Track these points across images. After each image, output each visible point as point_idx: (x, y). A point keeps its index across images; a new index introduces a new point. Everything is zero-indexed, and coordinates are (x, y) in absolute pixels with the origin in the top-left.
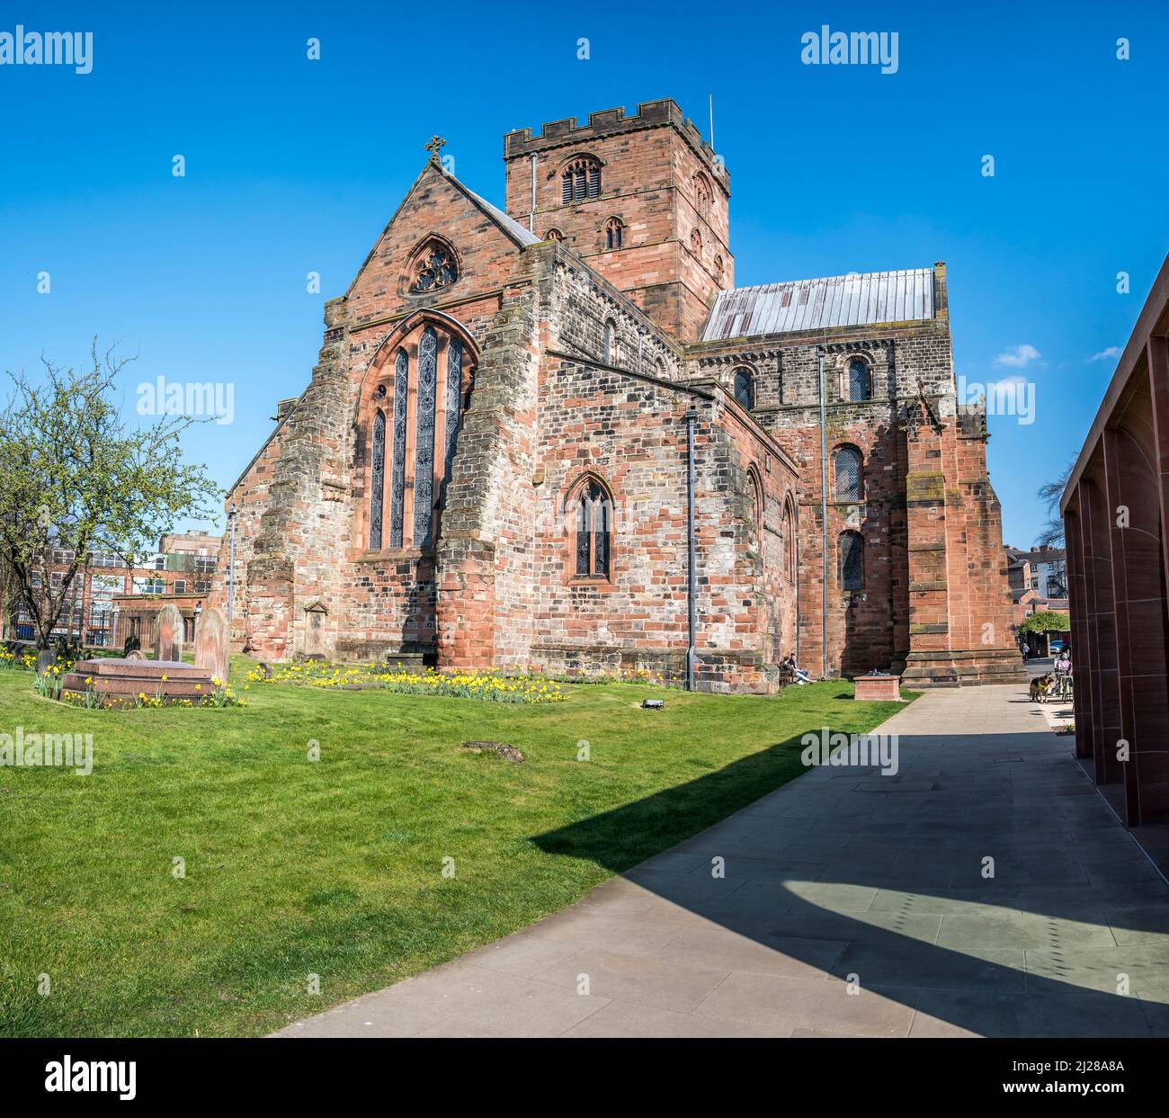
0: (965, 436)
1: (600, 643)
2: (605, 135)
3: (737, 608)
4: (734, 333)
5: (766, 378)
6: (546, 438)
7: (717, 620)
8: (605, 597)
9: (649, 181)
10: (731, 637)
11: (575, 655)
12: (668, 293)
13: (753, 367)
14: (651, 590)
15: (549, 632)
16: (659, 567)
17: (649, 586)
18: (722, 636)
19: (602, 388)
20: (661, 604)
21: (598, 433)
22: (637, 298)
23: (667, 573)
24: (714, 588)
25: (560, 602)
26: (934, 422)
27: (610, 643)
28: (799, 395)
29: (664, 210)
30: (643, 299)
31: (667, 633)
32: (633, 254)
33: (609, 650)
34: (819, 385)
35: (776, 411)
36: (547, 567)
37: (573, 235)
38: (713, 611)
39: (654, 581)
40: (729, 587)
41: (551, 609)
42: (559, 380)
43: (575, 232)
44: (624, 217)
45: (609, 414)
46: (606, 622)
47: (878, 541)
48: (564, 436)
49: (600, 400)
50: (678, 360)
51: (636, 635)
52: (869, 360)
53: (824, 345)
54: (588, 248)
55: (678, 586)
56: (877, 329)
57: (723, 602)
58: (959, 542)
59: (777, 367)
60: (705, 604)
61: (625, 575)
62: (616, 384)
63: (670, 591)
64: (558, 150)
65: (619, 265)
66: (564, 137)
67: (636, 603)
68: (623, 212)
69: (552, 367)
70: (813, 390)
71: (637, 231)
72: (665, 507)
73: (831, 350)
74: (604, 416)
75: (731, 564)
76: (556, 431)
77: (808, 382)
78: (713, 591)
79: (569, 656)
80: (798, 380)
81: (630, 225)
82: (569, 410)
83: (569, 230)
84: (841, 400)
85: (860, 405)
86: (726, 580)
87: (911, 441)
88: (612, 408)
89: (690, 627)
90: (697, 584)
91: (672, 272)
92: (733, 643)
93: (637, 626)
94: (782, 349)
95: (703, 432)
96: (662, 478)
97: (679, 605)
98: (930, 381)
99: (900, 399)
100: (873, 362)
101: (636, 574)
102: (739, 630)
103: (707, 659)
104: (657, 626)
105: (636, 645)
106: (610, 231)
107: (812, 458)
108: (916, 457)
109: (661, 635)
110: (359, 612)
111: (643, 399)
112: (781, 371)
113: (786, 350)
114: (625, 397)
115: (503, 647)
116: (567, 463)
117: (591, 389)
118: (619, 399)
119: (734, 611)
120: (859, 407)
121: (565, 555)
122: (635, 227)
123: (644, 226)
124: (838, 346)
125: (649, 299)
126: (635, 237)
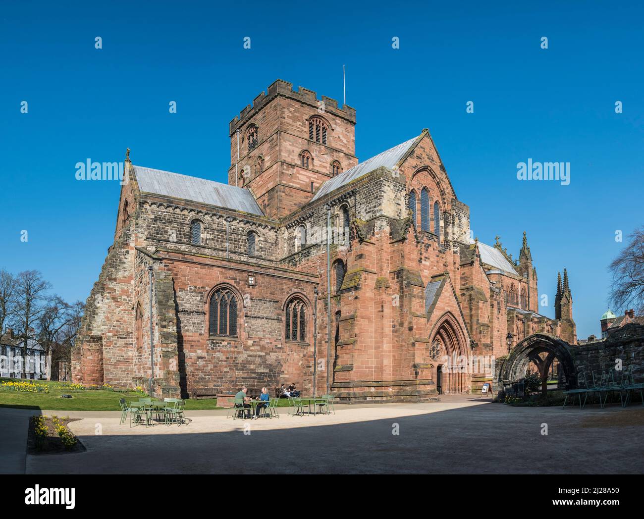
0: (394, 241)
12: (275, 192)
21: (140, 283)
23: (149, 344)
30: (267, 199)
32: (266, 174)
42: (136, 260)
44: (263, 155)
45: (142, 273)
49: (141, 267)
50: (273, 228)
52: (348, 205)
53: (330, 203)
54: (253, 176)
56: (350, 185)
65: (261, 182)
67: (146, 358)
73: (333, 206)
78: (155, 351)
83: (246, 168)
88: (142, 270)
94: (313, 210)
95: (153, 276)
101: (145, 345)
107: (324, 271)
108: (350, 261)
109: (149, 372)
113: (315, 210)
114: (144, 264)
117: (140, 263)
122: (266, 159)
123: (269, 157)
124: (334, 201)
125: (269, 197)
126: (266, 164)
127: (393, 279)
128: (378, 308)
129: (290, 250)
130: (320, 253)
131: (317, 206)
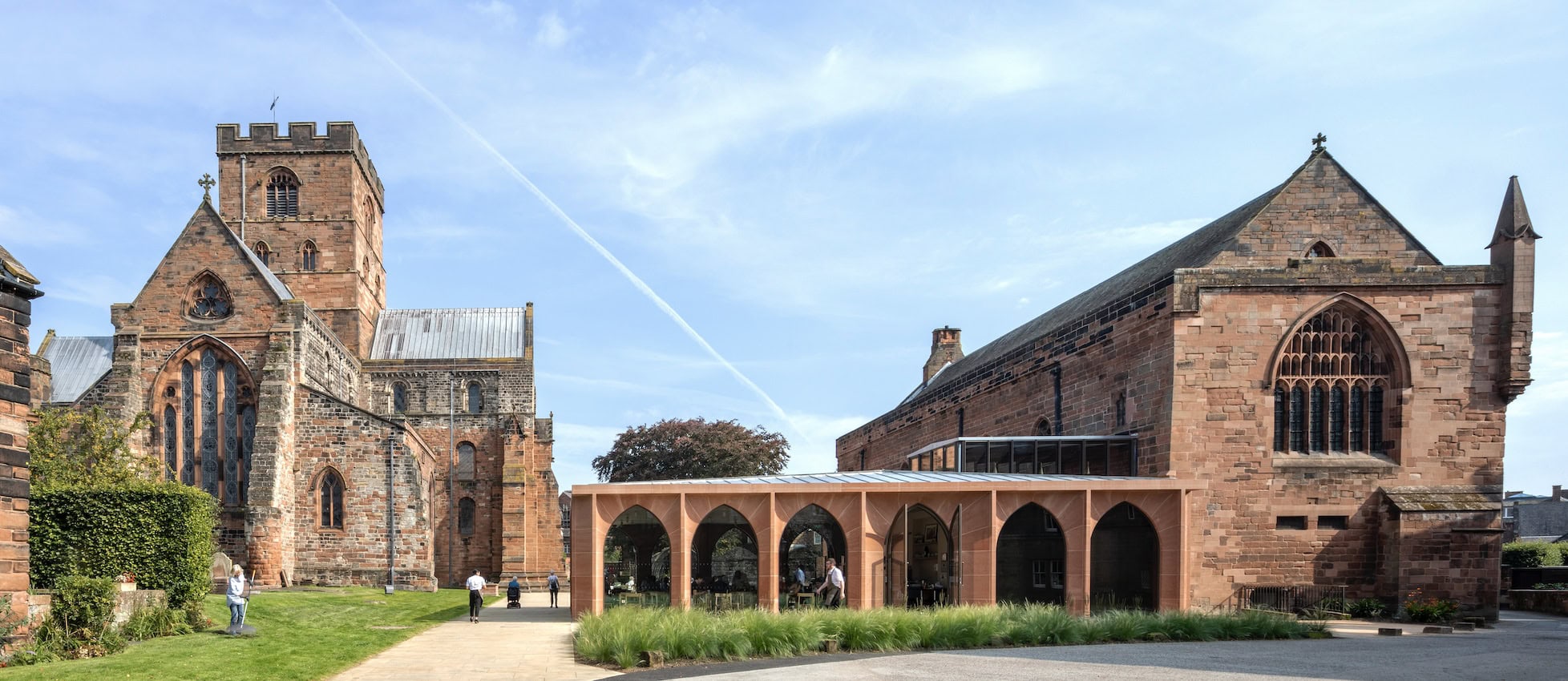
0: (539, 440)
1: (338, 565)
2: (302, 151)
3: (417, 547)
4: (393, 351)
5: (415, 392)
6: (301, 442)
7: (406, 553)
8: (340, 539)
9: (336, 209)
10: (414, 561)
11: (323, 572)
12: (350, 317)
13: (407, 382)
14: (368, 536)
15: (306, 560)
16: (373, 524)
17: (367, 534)
18: (410, 561)
19: (338, 415)
20: (374, 544)
21: (334, 443)
22: (326, 316)
23: (378, 527)
24: (404, 536)
25: (312, 542)
26: (521, 432)
27: (344, 565)
28: (436, 406)
29: (347, 242)
31: (378, 559)
32: (324, 279)
33: (344, 570)
34: (450, 400)
35: (421, 416)
36: (303, 521)
37: (278, 251)
38: (404, 548)
39: (370, 531)
40: (413, 535)
41: (306, 546)
42: (309, 405)
43: (279, 248)
44: (318, 242)
45: (342, 432)
46: (342, 554)
47: (484, 505)
48: (313, 443)
49: (335, 422)
50: (357, 372)
51: (360, 561)
52: (482, 385)
53: (454, 371)
54: (290, 266)
55: (384, 534)
56: (488, 363)
57: (410, 543)
58: (532, 508)
59: (422, 384)
60: (399, 545)
61: (353, 527)
62: (346, 413)
63: (379, 537)
64: (264, 158)
65: (313, 287)
66: (269, 144)
67: (360, 543)
68: (316, 237)
69: (304, 396)
70: (446, 403)
71: (327, 257)
72: (376, 490)
74: (339, 433)
75: (414, 523)
76: (307, 438)
77: (443, 397)
79: (319, 573)
80: (436, 395)
81: (322, 250)
82: (316, 426)
83: (274, 245)
84: (463, 412)
85: (475, 416)
86: (411, 532)
87: (506, 444)
88: (343, 428)
89: (390, 557)
90: (394, 533)
91: (351, 299)
92: (415, 565)
93: (360, 556)
94: (427, 371)
95: (397, 448)
96: (374, 474)
97: (384, 545)
98: (519, 404)
99: (501, 414)
100: (484, 386)
101: (359, 527)
102: (418, 558)
103: (401, 573)
104: (373, 556)
105: (360, 567)
106: (305, 253)
107: (444, 449)
108: (509, 454)
109: (375, 561)
111: (362, 425)
112: (425, 387)
113: (429, 372)
114: (351, 422)
116: (315, 459)
117: (330, 415)
118: (348, 423)
119: (415, 548)
120: (474, 418)
121: (315, 515)
122: (326, 253)
123: (332, 254)
124: (463, 372)
125: (336, 319)
126: (326, 263)
127: (539, 477)
128: (531, 504)
129: (379, 407)
130: (437, 427)
131: (433, 368)
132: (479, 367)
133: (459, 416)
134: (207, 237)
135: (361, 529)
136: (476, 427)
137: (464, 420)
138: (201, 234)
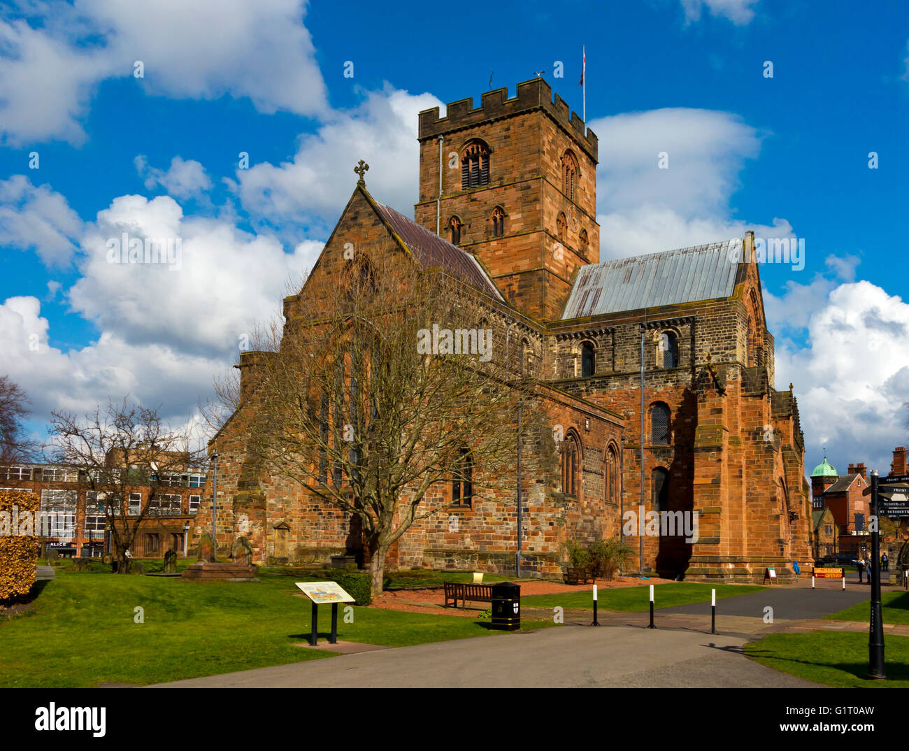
0: (748, 394)
1: (466, 548)
2: (492, 119)
3: (546, 527)
4: (586, 309)
5: (603, 350)
7: (535, 534)
8: (469, 519)
9: (525, 170)
10: (542, 544)
11: (451, 556)
12: (535, 278)
13: (595, 341)
14: (495, 516)
15: (435, 541)
16: (501, 501)
17: (494, 513)
18: (538, 544)
20: (502, 524)
22: (514, 282)
23: (505, 505)
24: (532, 514)
25: (442, 522)
26: (717, 386)
27: (472, 548)
28: (626, 364)
29: (534, 200)
30: (517, 284)
31: (505, 542)
32: (511, 243)
33: (471, 552)
34: (640, 356)
35: (609, 377)
36: (433, 500)
37: (469, 222)
38: (531, 528)
40: (541, 514)
41: (436, 527)
43: (470, 220)
44: (506, 206)
46: (470, 535)
50: (541, 336)
51: (488, 543)
52: (678, 335)
54: (480, 235)
55: (511, 513)
56: (683, 308)
57: (538, 523)
59: (611, 341)
60: (528, 525)
61: (481, 506)
63: (507, 516)
64: (459, 133)
65: (501, 252)
66: (463, 120)
67: (487, 523)
68: (505, 201)
70: (636, 360)
71: (515, 219)
73: (650, 328)
75: (542, 500)
77: (632, 353)
78: (532, 516)
79: (447, 556)
80: (625, 352)
81: (509, 214)
83: (466, 217)
84: (656, 368)
85: (670, 371)
86: (539, 510)
87: (700, 401)
89: (518, 539)
90: (522, 512)
91: (539, 259)
92: (544, 548)
93: (488, 537)
94: (615, 327)
97: (512, 524)
98: (720, 351)
99: (697, 366)
100: (680, 336)
101: (487, 505)
102: (547, 540)
103: (527, 557)
104: (499, 538)
105: (488, 549)
106: (495, 219)
107: (634, 413)
108: (703, 413)
109: (502, 543)
110: (312, 528)
111: (491, 393)
112: (614, 344)
113: (617, 327)
114: (481, 391)
115: (404, 551)
119: (544, 528)
120: (669, 373)
121: (445, 493)
122: (514, 216)
123: (519, 216)
124: (655, 323)
125: (523, 283)
126: (513, 226)
127: (747, 439)
128: (735, 472)
129: (564, 372)
130: (626, 388)
131: (621, 322)
132: (673, 315)
133: (651, 372)
134: (360, 220)
135: (488, 507)
136: (670, 384)
137: (656, 378)
138: (354, 219)
